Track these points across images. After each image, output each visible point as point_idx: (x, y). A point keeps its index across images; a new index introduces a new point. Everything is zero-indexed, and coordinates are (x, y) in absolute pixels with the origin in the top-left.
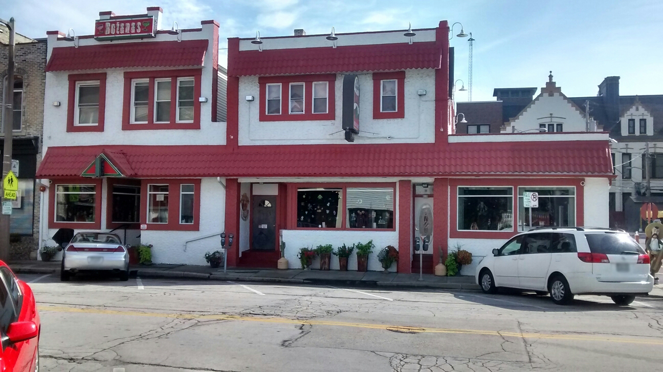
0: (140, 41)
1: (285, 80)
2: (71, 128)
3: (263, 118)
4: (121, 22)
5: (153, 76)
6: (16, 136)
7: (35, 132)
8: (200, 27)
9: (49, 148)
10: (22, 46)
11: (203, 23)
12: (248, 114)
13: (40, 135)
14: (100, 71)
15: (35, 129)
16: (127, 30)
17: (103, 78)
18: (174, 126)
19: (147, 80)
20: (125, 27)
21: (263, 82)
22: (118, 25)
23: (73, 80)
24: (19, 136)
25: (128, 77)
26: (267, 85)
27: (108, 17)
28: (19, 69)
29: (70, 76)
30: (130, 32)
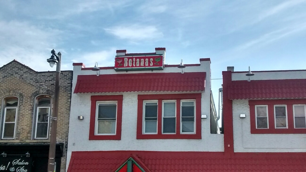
0: (150, 72)
1: (270, 103)
2: (92, 137)
3: (254, 131)
5: (161, 98)
6: (44, 143)
7: (60, 140)
9: (73, 152)
10: (51, 74)
11: (201, 60)
12: (241, 127)
13: (64, 142)
14: (118, 94)
15: (60, 137)
16: (142, 64)
17: (120, 99)
18: (179, 136)
19: (156, 101)
20: (140, 61)
21: (252, 104)
22: (134, 60)
23: (94, 100)
24: (46, 142)
25: (141, 99)
26: (256, 106)
27: (123, 54)
28: (48, 90)
29: (92, 97)
30: (145, 66)
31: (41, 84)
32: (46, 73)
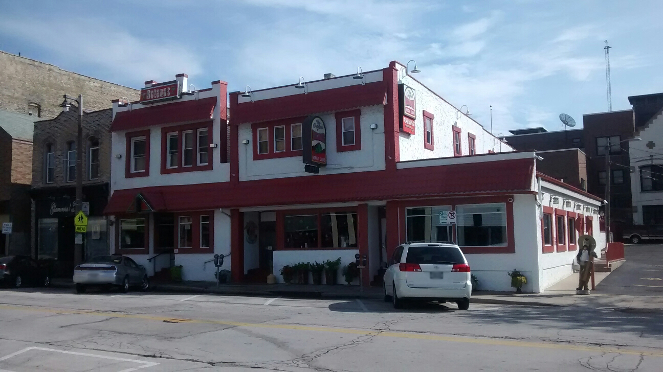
0: (171, 102)
1: (270, 124)
2: (129, 175)
3: (256, 157)
4: (157, 89)
5: (181, 129)
6: (97, 183)
7: (106, 179)
8: (211, 86)
9: (115, 191)
10: (97, 114)
11: (213, 83)
12: (245, 154)
13: (109, 181)
14: (146, 128)
15: (105, 176)
17: (147, 134)
18: (196, 169)
19: (177, 133)
20: (159, 92)
21: (254, 128)
22: (155, 91)
23: (129, 137)
25: (164, 132)
26: (258, 129)
27: (150, 85)
28: (95, 131)
29: (127, 134)
31: (91, 125)
32: (93, 114)
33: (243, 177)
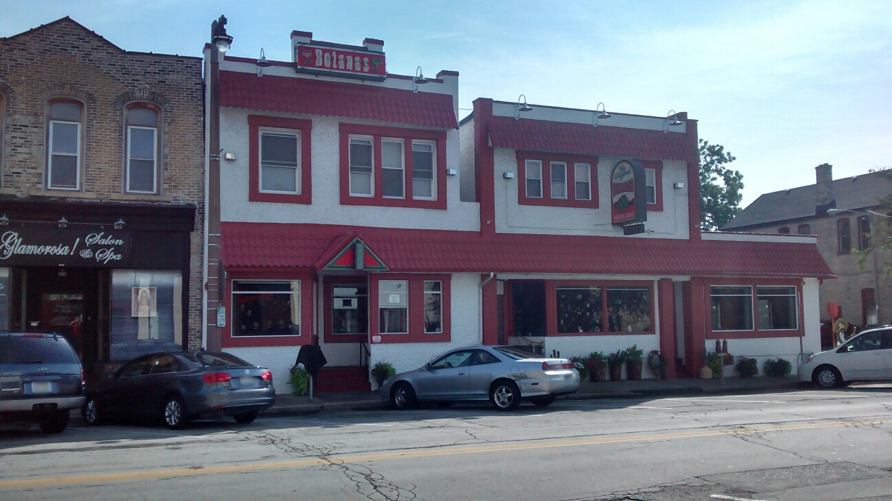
0: (359, 82)
1: (545, 157)
2: (255, 196)
3: (523, 200)
5: (379, 133)
6: (152, 202)
7: (187, 197)
8: (439, 77)
10: (156, 59)
11: (443, 73)
12: (505, 194)
13: (196, 203)
14: (302, 117)
15: (186, 191)
16: (350, 66)
17: (306, 128)
18: (409, 203)
19: (369, 138)
20: (346, 61)
21: (521, 158)
23: (254, 123)
24: (157, 201)
25: (345, 131)
26: (526, 161)
27: (307, 40)
28: (153, 93)
29: (250, 118)
30: (354, 70)
31: (136, 78)
32: (145, 56)
33: (501, 227)
